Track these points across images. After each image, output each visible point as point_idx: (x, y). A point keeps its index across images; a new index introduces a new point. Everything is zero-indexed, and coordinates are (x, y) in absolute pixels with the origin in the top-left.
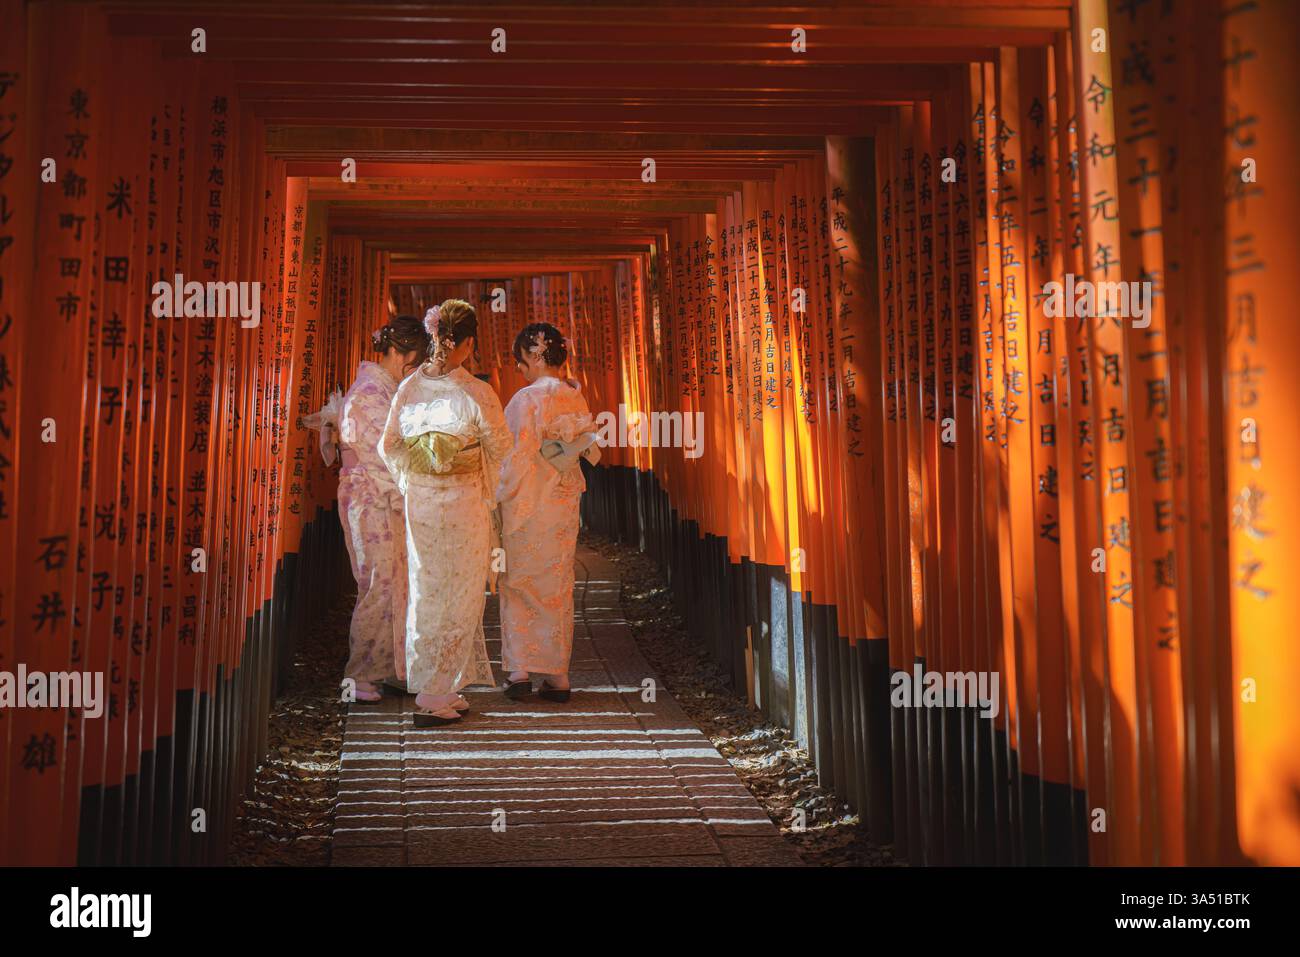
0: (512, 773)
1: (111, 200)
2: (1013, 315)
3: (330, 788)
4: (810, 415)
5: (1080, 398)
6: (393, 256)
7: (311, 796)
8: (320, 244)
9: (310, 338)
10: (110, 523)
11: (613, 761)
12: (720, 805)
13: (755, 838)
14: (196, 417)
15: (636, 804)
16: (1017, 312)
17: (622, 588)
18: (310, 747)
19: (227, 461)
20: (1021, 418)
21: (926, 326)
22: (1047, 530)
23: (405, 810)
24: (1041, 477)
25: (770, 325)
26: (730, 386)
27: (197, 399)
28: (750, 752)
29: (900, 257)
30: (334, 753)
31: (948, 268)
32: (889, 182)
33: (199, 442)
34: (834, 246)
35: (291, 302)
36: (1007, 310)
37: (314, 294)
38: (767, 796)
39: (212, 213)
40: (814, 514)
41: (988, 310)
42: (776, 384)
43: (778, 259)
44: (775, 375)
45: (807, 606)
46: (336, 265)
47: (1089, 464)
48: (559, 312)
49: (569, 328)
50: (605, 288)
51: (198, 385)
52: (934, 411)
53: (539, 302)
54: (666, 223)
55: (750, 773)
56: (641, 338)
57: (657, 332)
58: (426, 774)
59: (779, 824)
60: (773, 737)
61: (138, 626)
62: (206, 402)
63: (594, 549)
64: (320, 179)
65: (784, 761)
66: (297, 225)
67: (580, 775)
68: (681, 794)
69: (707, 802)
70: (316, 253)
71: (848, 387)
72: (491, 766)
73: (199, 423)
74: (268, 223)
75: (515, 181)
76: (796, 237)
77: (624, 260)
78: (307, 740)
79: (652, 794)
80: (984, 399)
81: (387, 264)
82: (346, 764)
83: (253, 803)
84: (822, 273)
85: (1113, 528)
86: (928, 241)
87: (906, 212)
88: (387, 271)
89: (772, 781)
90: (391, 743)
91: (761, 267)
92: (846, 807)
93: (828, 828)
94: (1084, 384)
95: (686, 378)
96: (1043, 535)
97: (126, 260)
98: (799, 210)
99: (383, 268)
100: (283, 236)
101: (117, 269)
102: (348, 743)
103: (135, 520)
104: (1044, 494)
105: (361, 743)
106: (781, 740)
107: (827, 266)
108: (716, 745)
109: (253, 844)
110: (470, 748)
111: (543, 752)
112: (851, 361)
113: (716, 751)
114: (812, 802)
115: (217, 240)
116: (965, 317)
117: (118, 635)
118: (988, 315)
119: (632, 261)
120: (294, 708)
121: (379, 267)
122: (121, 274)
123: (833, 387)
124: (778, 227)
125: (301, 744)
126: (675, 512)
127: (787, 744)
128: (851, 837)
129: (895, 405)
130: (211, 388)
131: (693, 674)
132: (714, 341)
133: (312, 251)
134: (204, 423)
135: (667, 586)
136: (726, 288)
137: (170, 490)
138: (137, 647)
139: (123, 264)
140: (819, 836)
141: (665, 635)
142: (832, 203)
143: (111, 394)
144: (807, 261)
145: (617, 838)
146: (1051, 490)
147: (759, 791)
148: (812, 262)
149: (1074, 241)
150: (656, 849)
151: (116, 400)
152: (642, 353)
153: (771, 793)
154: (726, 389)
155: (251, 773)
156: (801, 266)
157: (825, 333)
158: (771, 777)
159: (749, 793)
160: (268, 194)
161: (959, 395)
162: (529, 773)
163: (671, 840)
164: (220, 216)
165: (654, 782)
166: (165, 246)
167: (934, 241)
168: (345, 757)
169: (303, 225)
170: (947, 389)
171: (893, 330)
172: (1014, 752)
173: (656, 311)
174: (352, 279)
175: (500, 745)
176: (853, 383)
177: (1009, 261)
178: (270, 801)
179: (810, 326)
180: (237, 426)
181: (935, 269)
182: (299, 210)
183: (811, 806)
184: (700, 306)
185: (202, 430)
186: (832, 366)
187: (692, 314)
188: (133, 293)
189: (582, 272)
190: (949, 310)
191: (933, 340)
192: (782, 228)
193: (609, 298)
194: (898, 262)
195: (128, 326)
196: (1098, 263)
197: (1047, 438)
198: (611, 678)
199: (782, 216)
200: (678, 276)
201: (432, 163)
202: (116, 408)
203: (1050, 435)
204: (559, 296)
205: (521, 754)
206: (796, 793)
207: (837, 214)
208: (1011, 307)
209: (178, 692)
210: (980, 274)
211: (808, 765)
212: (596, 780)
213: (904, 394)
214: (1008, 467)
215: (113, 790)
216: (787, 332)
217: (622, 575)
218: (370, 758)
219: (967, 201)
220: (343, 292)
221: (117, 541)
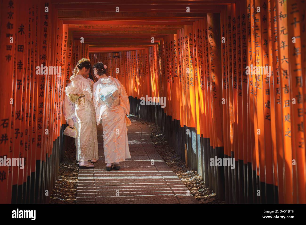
0: (123, 182)
1: (20, 30)
2: (258, 60)
3: (75, 186)
4: (202, 87)
5: (276, 82)
6: (90, 46)
7: (70, 188)
8: (71, 42)
9: (69, 67)
10: (19, 116)
11: (150, 179)
12: (179, 191)
13: (188, 199)
14: (41, 88)
15: (156, 190)
16: (259, 59)
17: (151, 134)
18: (69, 176)
19: (48, 100)
20: (260, 87)
21: (234, 63)
22: (267, 117)
23: (95, 192)
24: (266, 103)
25: (191, 63)
26: (181, 80)
27: (41, 83)
28: (186, 177)
29: (227, 45)
30: (76, 177)
31: (240, 48)
32: (224, 25)
33: (42, 94)
34: (209, 42)
35: (64, 58)
36: (257, 59)
37: (70, 56)
38: (191, 188)
39: (45, 34)
40: (203, 114)
41: (251, 59)
42: (193, 79)
43: (194, 46)
44: (193, 77)
45: (202, 138)
46: (75, 48)
47: (279, 99)
48: (134, 60)
49: (137, 65)
50: (146, 54)
51: (41, 79)
52: (236, 86)
53: (128, 58)
54: (163, 36)
55: (186, 182)
56: (156, 67)
57: (160, 66)
58: (101, 183)
59: (194, 196)
60: (192, 173)
61: (26, 143)
62: (43, 84)
63: (143, 124)
64: (71, 25)
65: (195, 179)
66: (65, 37)
67: (141, 183)
68: (168, 188)
69: (175, 190)
70: (70, 45)
71: (213, 80)
72: (118, 180)
73: (42, 89)
74: (58, 36)
75: (123, 25)
76: (199, 40)
77: (151, 47)
78: (69, 174)
79: (161, 188)
80: (250, 83)
81: (88, 48)
82: (80, 180)
83: (55, 190)
84: (206, 50)
85: (286, 116)
86: (235, 41)
87: (229, 33)
88: (88, 50)
89: (192, 184)
90: (91, 175)
91: (189, 48)
92: (212, 191)
93: (208, 197)
94: (277, 78)
95: (169, 78)
96: (266, 119)
97: (23, 46)
98: (199, 33)
99: (87, 49)
100: (62, 40)
101: (21, 48)
102: (79, 175)
103: (26, 115)
104: (267, 107)
105: (83, 175)
106: (194, 174)
107: (207, 48)
108: (177, 175)
109: (55, 201)
110: (112, 176)
111: (131, 177)
112: (214, 73)
113: (177, 177)
114: (203, 190)
115: (46, 41)
116: (245, 61)
117: (21, 145)
118: (251, 60)
119: (153, 47)
120: (65, 166)
121: (86, 48)
122: (22, 50)
123: (209, 80)
124: (193, 37)
125: (67, 175)
126: (165, 114)
127: (196, 175)
128: (214, 199)
129: (225, 85)
130: (45, 80)
131: (171, 156)
132: (176, 68)
133: (69, 44)
134: (43, 89)
135: (163, 133)
136: (179, 54)
137: (34, 107)
138: (26, 148)
139: (22, 47)
140: (205, 199)
141: (163, 146)
142: (208, 31)
143: (19, 82)
144: (202, 46)
145: (152, 199)
146: (268, 107)
147: (189, 187)
148: (203, 46)
149: (275, 40)
150: (162, 202)
151: (21, 83)
152: (156, 71)
153: (192, 188)
154: (179, 81)
155: (54, 183)
156: (200, 48)
157: (207, 65)
158: (192, 183)
159: (186, 188)
160: (58, 29)
161: (243, 82)
162: (128, 182)
163: (166, 200)
164: (47, 34)
165: (161, 185)
166: (33, 43)
167: (236, 41)
168: (79, 178)
169: (67, 37)
170: (240, 80)
171: (225, 65)
172: (258, 176)
173: (160, 60)
174: (79, 52)
175: (120, 175)
176: (214, 79)
177: (257, 46)
178: (59, 190)
179: (202, 64)
180: (51, 90)
181: (237, 48)
182: (66, 33)
183: (203, 191)
184: (172, 58)
185: (42, 91)
186: (208, 74)
187: (170, 61)
188: (25, 55)
189: (140, 50)
190: (241, 59)
191: (236, 67)
192: (195, 38)
193: (147, 57)
194: (226, 47)
195: (24, 63)
196: (282, 46)
197: (267, 93)
198: (149, 158)
199: (195, 34)
200: (166, 51)
201: (102, 20)
202: (21, 85)
203: (268, 92)
204: (134, 56)
205: (126, 177)
206: (199, 188)
207: (210, 34)
208: (257, 58)
209: (37, 160)
210: (249, 50)
211: (202, 180)
212: (146, 184)
213: (228, 82)
214: (257, 101)
215: (20, 186)
216: (196, 66)
217: (151, 130)
218: (86, 178)
219: (245, 30)
220: (77, 55)
221: (21, 120)
